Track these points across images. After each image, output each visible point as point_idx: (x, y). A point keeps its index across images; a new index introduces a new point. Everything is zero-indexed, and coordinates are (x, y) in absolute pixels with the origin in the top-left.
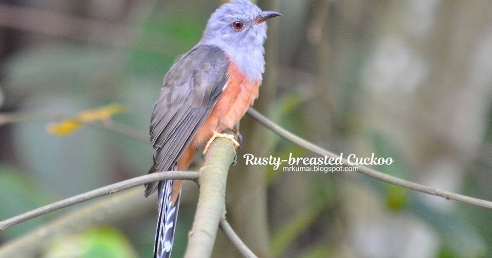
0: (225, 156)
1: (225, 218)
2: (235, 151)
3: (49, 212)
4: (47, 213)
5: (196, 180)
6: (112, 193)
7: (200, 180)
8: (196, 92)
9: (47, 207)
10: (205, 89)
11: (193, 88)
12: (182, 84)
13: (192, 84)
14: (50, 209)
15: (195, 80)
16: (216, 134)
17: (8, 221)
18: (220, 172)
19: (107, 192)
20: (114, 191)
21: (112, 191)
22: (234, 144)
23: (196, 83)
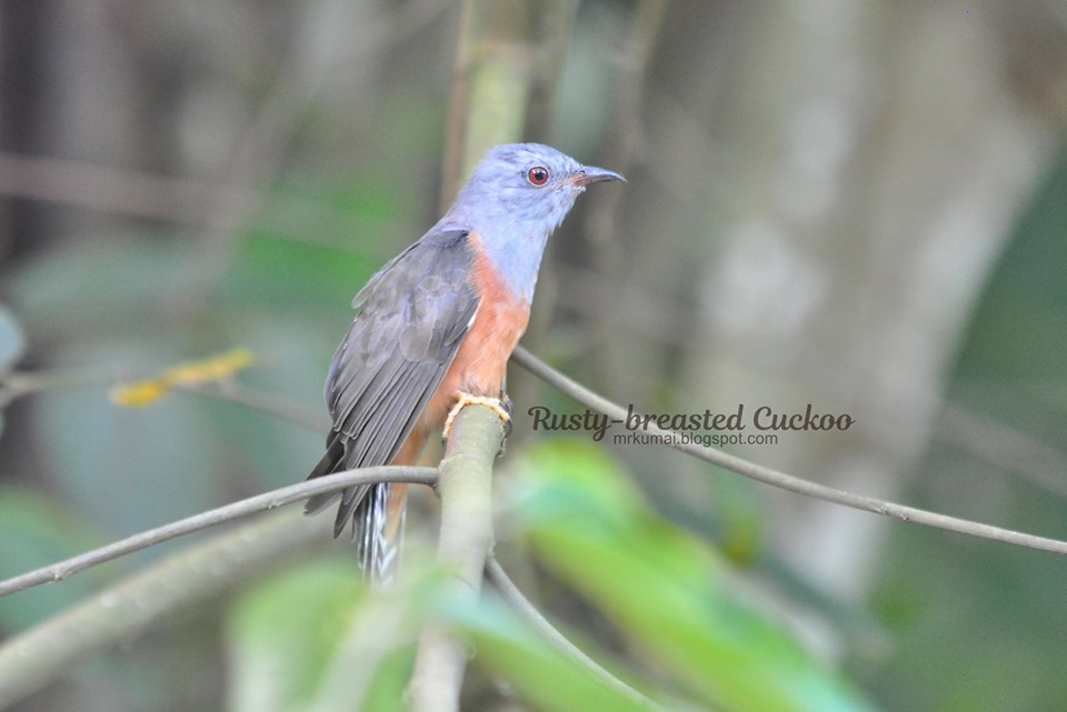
0: (486, 439)
1: (493, 554)
2: (502, 429)
3: (154, 544)
4: (148, 546)
5: (432, 483)
6: (274, 507)
7: (442, 483)
8: (415, 332)
9: (150, 535)
10: (433, 326)
11: (408, 324)
12: (390, 316)
13: (408, 315)
14: (155, 537)
15: (413, 308)
16: (465, 398)
17: (74, 561)
18: (480, 468)
19: (264, 506)
20: (278, 504)
21: (274, 504)
22: (501, 417)
23: (415, 314)
